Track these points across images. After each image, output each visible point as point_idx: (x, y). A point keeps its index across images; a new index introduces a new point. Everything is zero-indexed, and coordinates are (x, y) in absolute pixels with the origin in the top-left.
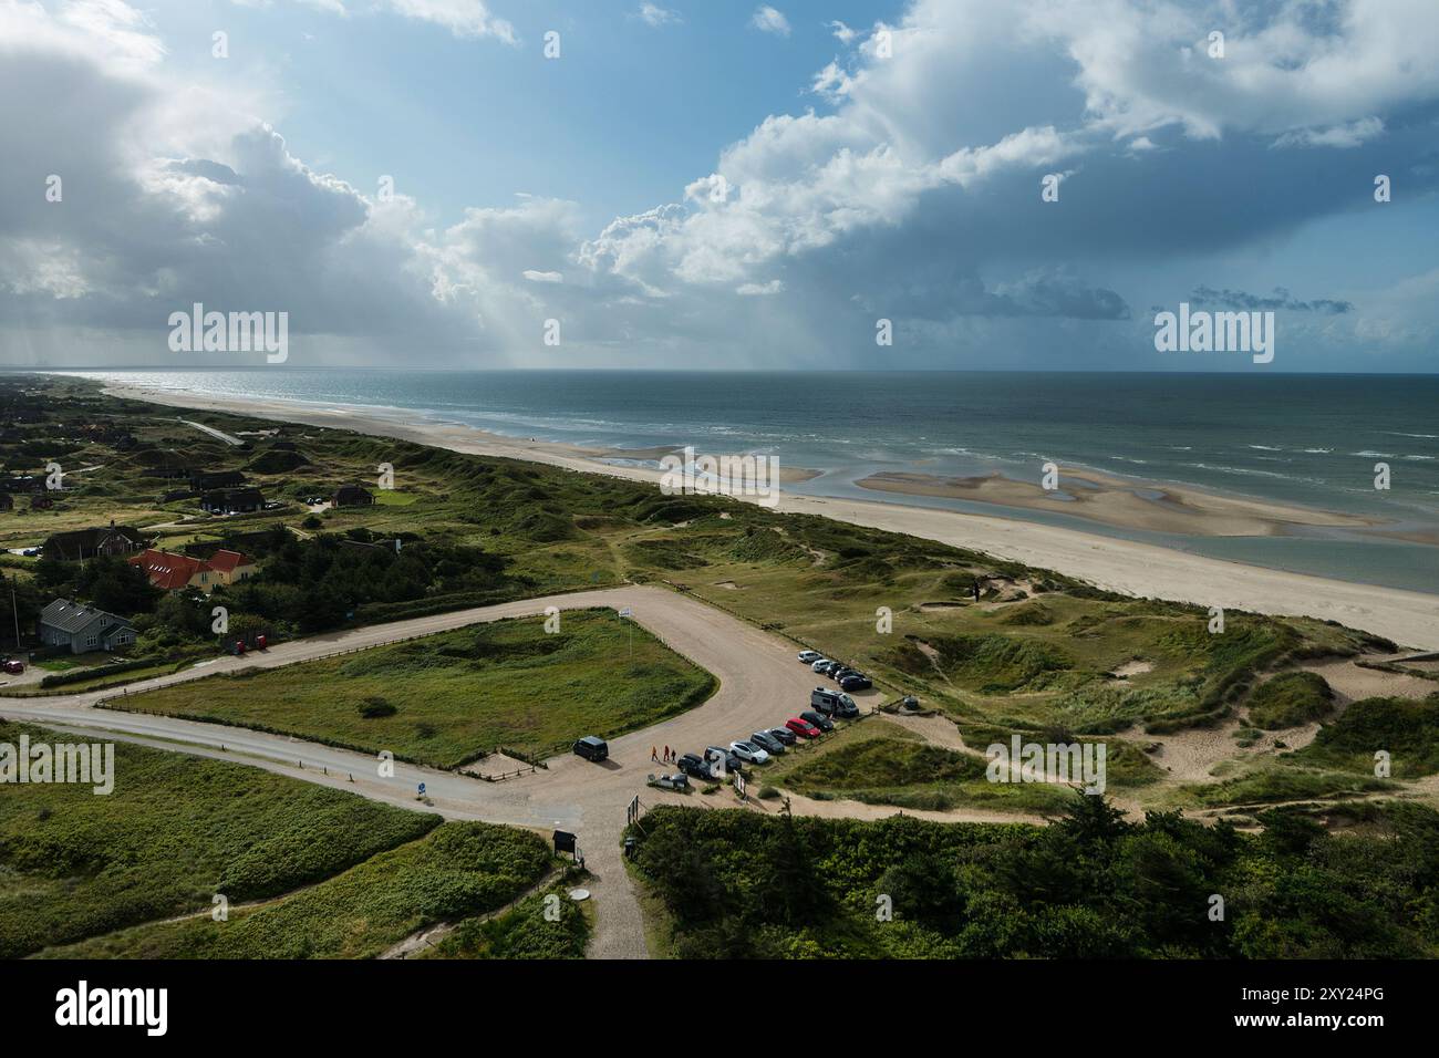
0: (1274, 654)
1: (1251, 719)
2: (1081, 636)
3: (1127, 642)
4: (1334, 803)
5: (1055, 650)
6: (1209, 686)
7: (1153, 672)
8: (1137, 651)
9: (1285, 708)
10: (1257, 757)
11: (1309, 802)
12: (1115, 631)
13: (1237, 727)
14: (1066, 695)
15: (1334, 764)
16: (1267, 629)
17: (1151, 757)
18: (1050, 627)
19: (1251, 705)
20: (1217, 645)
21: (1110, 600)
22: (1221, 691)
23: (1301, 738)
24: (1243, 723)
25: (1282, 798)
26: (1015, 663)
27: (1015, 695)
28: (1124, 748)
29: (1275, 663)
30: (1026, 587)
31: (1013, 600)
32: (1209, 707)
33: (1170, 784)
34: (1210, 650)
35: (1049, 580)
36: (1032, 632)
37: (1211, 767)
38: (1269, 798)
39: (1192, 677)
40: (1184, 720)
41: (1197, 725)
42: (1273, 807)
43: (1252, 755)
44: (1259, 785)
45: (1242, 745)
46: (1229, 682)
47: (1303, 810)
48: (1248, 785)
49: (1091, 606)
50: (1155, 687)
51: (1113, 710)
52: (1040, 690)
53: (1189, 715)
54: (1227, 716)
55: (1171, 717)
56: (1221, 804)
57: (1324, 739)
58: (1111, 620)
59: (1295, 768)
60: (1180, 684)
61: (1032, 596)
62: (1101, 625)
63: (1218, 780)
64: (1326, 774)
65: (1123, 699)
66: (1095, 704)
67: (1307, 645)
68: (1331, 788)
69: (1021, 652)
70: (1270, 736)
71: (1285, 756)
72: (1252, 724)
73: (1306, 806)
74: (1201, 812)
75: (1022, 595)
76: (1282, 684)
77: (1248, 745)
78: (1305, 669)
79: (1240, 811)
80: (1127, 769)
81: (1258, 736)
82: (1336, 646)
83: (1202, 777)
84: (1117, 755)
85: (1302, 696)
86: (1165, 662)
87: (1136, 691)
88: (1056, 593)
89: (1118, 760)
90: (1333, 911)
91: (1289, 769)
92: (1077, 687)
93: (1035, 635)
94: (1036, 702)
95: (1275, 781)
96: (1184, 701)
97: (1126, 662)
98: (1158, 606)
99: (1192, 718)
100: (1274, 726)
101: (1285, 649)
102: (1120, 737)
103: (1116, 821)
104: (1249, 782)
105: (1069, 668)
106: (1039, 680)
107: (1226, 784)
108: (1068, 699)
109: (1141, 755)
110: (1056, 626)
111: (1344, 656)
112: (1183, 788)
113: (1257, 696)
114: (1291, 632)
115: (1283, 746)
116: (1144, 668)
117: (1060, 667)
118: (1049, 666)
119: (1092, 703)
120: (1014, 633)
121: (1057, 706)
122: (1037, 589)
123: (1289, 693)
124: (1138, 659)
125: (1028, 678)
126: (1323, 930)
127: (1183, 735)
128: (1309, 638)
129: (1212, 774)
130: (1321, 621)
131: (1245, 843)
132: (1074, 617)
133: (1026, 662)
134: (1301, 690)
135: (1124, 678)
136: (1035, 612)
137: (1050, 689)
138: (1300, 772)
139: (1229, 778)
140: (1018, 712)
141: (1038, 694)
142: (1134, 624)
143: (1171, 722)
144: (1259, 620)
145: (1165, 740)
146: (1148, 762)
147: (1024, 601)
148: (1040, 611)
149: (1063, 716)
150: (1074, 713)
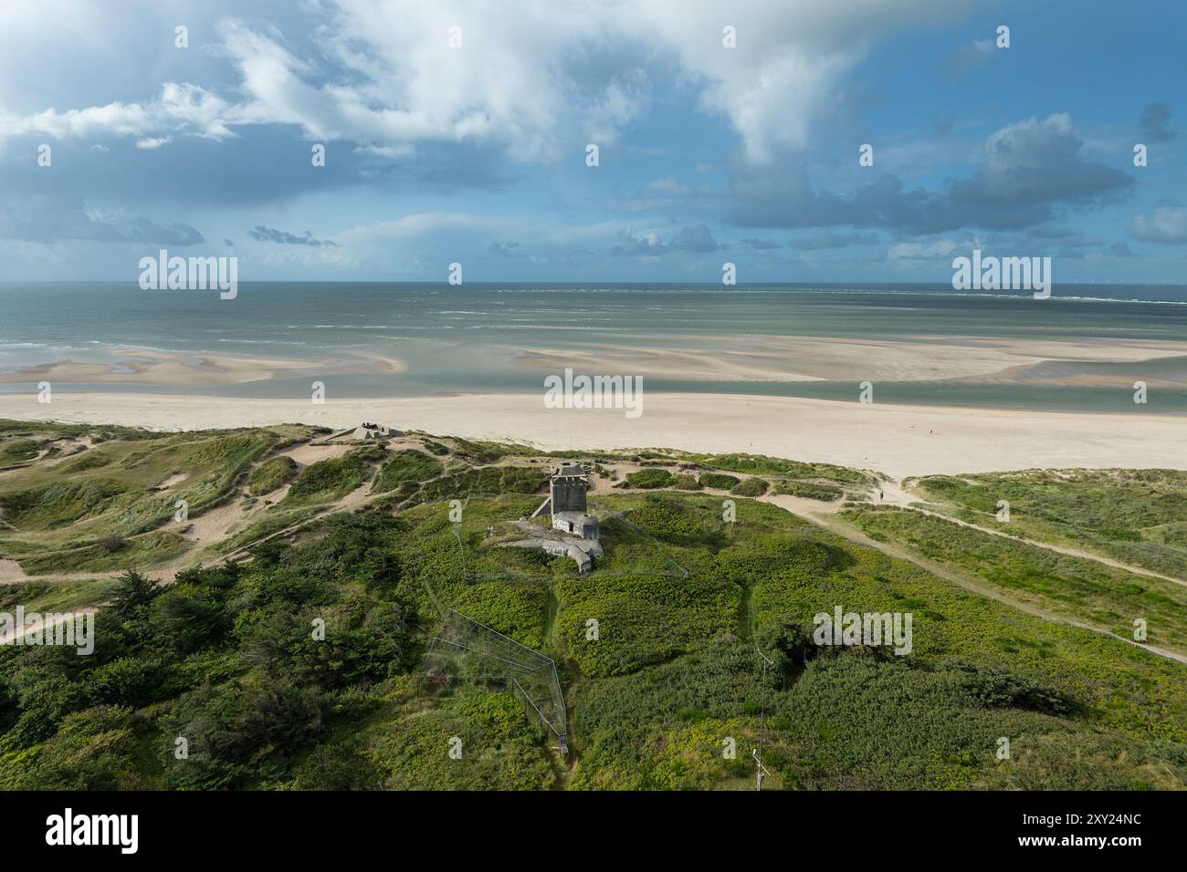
0: (263, 450)
1: (251, 492)
2: (131, 468)
3: (169, 464)
4: (298, 526)
5: (111, 482)
6: (223, 480)
7: (188, 479)
8: (175, 469)
9: (270, 480)
10: (255, 514)
11: (284, 531)
12: (158, 459)
13: (242, 499)
14: (121, 512)
15: (299, 504)
16: (259, 436)
17: (184, 536)
18: (107, 466)
19: (250, 484)
20: (229, 453)
21: (156, 438)
22: (230, 481)
23: (279, 496)
24: (247, 496)
25: (268, 534)
26: (78, 499)
27: (79, 523)
28: (164, 536)
29: (264, 455)
30: (86, 442)
31: (75, 453)
32: (224, 492)
33: (198, 549)
34: (226, 456)
35: (107, 432)
36: (92, 473)
37: (226, 529)
38: (261, 537)
39: (214, 476)
40: (207, 505)
41: (216, 506)
42: (263, 541)
43: (251, 514)
44: (254, 531)
45: (245, 510)
46: (236, 473)
47: (281, 537)
48: (248, 533)
49: (141, 445)
50: (189, 489)
51: (158, 512)
52: (100, 513)
53: (211, 500)
54: (236, 495)
55: (199, 505)
56: (231, 550)
57: (293, 492)
58: (155, 452)
59: (277, 514)
60: (205, 483)
61: (91, 447)
62: (147, 457)
63: (230, 536)
64: (292, 512)
65: (165, 503)
66: (145, 512)
67: (282, 440)
68: (296, 519)
69: (81, 491)
70: (262, 499)
71: (271, 508)
72: (251, 495)
73: (282, 534)
74: (218, 560)
75: (83, 448)
76: (268, 467)
77: (249, 508)
78: (282, 454)
79: (244, 550)
80: (166, 549)
81: (255, 501)
82: (298, 438)
83: (221, 537)
84: (159, 543)
85: (279, 470)
86: (196, 470)
87: (175, 495)
88: (113, 441)
89: (159, 545)
90: (290, 590)
91: (272, 515)
92: (130, 504)
93: (93, 475)
94: (96, 524)
95: (263, 526)
96: (208, 492)
97: (168, 477)
98: (191, 435)
99: (213, 502)
100: (265, 493)
101: (269, 446)
102: (162, 529)
103: (153, 588)
104: (250, 530)
105: (123, 492)
106: (99, 507)
107: (234, 537)
108: (124, 514)
109: (176, 537)
110: (111, 465)
111: (303, 442)
112: (207, 548)
113: (254, 478)
114: (274, 435)
115: (270, 502)
116: (182, 478)
117: (116, 493)
118: (107, 494)
119: (142, 511)
120: (75, 478)
121: (114, 521)
122: (96, 441)
123: (271, 472)
124: (176, 473)
125: (90, 507)
126: (286, 603)
127: (207, 514)
128: (284, 436)
129: (226, 533)
130: (292, 425)
131: (245, 569)
132: (127, 455)
133: (86, 497)
134: (278, 467)
135: (167, 488)
136: (94, 458)
137: (108, 510)
138: (279, 515)
139: (237, 532)
140: (79, 535)
141: (99, 517)
142: (173, 451)
143: (200, 508)
144: (256, 431)
145: (195, 522)
146: (182, 540)
147: (84, 452)
148: (98, 457)
149: (119, 527)
150: (129, 522)
